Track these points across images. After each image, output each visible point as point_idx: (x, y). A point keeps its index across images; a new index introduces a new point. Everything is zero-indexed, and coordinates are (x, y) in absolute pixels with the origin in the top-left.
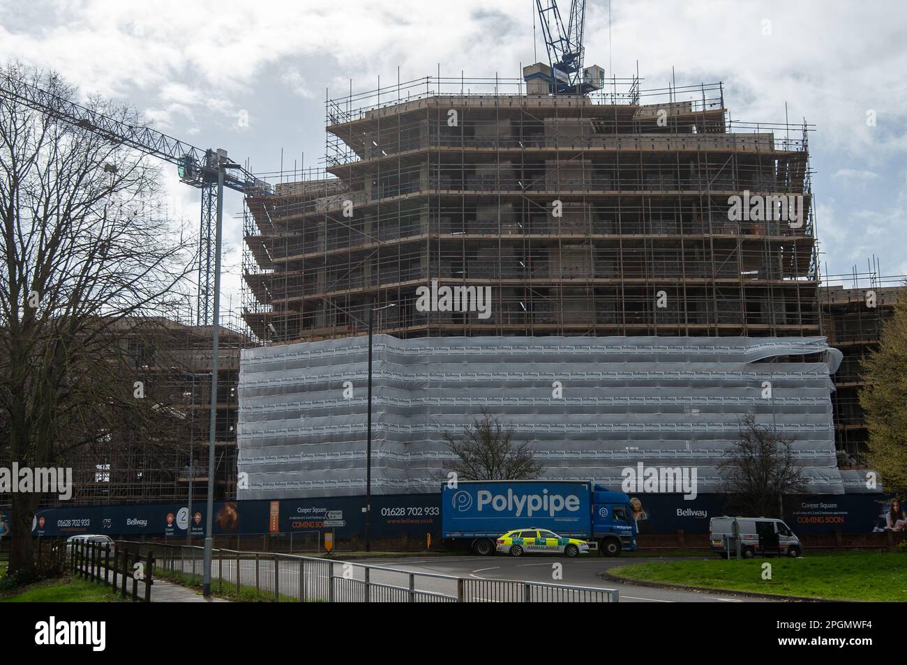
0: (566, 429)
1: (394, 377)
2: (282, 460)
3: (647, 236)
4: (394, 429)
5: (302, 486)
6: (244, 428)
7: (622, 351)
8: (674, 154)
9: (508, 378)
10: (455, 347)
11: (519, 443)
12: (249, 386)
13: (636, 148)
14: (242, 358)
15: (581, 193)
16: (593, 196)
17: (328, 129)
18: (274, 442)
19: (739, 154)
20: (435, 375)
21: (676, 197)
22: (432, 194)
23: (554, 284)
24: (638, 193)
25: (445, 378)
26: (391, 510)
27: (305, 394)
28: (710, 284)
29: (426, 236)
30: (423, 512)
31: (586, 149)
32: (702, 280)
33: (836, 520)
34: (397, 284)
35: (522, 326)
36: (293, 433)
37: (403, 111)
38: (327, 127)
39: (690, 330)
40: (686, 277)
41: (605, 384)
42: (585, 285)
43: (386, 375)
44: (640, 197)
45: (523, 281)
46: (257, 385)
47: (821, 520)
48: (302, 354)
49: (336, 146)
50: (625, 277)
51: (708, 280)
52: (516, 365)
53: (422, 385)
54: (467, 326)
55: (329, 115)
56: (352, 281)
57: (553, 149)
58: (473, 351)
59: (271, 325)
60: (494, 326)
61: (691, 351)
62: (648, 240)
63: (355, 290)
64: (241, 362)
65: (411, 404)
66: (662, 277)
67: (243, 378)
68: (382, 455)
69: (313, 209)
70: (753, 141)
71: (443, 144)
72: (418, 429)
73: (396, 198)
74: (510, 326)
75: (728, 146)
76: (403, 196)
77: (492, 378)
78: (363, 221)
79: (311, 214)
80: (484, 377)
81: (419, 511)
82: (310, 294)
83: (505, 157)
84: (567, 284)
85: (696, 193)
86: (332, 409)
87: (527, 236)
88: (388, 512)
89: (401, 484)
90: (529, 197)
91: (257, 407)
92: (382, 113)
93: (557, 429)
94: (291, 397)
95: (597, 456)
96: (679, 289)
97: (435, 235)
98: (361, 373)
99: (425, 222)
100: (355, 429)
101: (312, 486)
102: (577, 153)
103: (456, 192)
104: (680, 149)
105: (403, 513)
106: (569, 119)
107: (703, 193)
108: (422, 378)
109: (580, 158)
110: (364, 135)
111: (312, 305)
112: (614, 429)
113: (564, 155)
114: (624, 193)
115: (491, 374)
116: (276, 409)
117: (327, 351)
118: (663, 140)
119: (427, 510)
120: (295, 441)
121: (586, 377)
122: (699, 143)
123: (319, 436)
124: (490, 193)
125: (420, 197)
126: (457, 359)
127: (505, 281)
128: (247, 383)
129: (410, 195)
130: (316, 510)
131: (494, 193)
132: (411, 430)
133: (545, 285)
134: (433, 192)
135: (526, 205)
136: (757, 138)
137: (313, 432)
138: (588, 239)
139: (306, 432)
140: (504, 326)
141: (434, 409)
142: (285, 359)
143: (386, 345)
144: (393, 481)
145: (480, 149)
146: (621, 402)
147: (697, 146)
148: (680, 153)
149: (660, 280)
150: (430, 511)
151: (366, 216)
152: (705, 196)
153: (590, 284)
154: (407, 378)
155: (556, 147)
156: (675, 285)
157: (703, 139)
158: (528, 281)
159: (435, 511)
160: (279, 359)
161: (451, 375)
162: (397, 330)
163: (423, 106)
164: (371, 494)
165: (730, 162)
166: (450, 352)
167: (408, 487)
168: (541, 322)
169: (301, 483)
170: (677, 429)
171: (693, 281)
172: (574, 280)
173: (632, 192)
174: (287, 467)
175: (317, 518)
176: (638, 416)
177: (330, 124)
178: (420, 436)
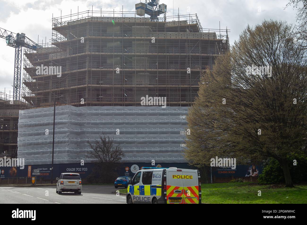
0: (136, 140)
1: (73, 121)
2: (33, 151)
3: (167, 70)
4: (73, 140)
5: (40, 160)
6: (20, 139)
7: (157, 112)
8: (178, 40)
9: (115, 121)
10: (96, 110)
11: (117, 145)
12: (22, 124)
13: (164, 38)
14: (20, 113)
15: (143, 54)
16: (148, 55)
17: (53, 29)
18: (30, 144)
19: (202, 40)
20: (89, 120)
21: (178, 56)
22: (89, 54)
23: (133, 87)
24: (165, 54)
25: (92, 121)
26: (70, 169)
27: (41, 127)
28: (190, 87)
29: (86, 69)
30: (82, 170)
31: (146, 38)
32: (187, 86)
33: (232, 172)
34: (76, 87)
35: (121, 102)
36: (37, 141)
37: (79, 23)
38: (53, 28)
39: (182, 104)
40: (181, 85)
41: (150, 123)
42: (144, 88)
43: (70, 120)
44: (165, 56)
45: (122, 86)
46: (25, 123)
47: (227, 172)
48: (41, 112)
49: (56, 35)
50: (159, 85)
51: (189, 86)
52: (118, 116)
53: (84, 123)
54: (101, 102)
55: (53, 23)
56: (60, 85)
57: (134, 38)
58: (103, 111)
59: (31, 101)
60: (111, 102)
61: (182, 112)
62: (168, 71)
63: (61, 89)
64: (19, 115)
65: (80, 131)
66: (173, 85)
67: (20, 121)
68: (68, 149)
69: (48, 58)
70: (207, 35)
71: (93, 35)
72: (82, 140)
73: (76, 55)
74: (117, 102)
75: (198, 37)
76: (79, 54)
77: (109, 121)
78: (66, 63)
79: (47, 60)
80: (106, 121)
81: (80, 169)
82: (45, 90)
83: (116, 40)
84: (138, 87)
85: (185, 54)
86: (51, 132)
87: (124, 70)
88: (69, 169)
89: (75, 160)
90: (125, 55)
91: (24, 131)
92: (72, 23)
93: (133, 140)
94: (36, 128)
95: (147, 149)
96: (178, 89)
97: (90, 69)
98: (61, 120)
99: (87, 64)
100: (59, 140)
101: (43, 160)
102: (143, 39)
103: (98, 53)
104: (180, 38)
105: (74, 170)
106: (141, 27)
107: (188, 54)
108: (84, 121)
109: (144, 41)
110: (67, 31)
111: (47, 94)
112: (153, 140)
113: (138, 40)
114: (160, 54)
115: (109, 120)
116: (31, 132)
117: (50, 111)
118: (174, 35)
119: (83, 169)
120: (38, 144)
121: (144, 121)
122: (187, 36)
123: (46, 142)
124: (110, 53)
125: (85, 55)
126: (97, 114)
127: (115, 86)
128: (21, 123)
129: (81, 54)
130: (44, 169)
131: (112, 54)
132: (79, 140)
133: (130, 87)
134: (89, 53)
135: (123, 58)
136: (209, 34)
137: (44, 141)
138: (146, 71)
139: (41, 141)
140: (114, 102)
141: (88, 132)
142: (35, 114)
143: (70, 109)
144: (72, 159)
145: (107, 37)
146: (156, 130)
147: (186, 37)
148: (180, 40)
149: (172, 86)
150: (84, 169)
151: (67, 61)
152: (189, 56)
153: (146, 87)
154: (78, 121)
155: (135, 37)
156: (177, 88)
157: (189, 35)
158: (123, 86)
159: (86, 169)
160: (33, 114)
161: (94, 120)
162: (76, 104)
163: (87, 21)
164: (54, 163)
165: (198, 43)
166: (94, 112)
167: (78, 160)
168: (129, 101)
169: (39, 159)
170: (176, 140)
171: (183, 86)
172: (141, 86)
173: (162, 54)
174: (35, 153)
175: (44, 172)
176: (162, 135)
177: (53, 27)
178: (83, 142)
